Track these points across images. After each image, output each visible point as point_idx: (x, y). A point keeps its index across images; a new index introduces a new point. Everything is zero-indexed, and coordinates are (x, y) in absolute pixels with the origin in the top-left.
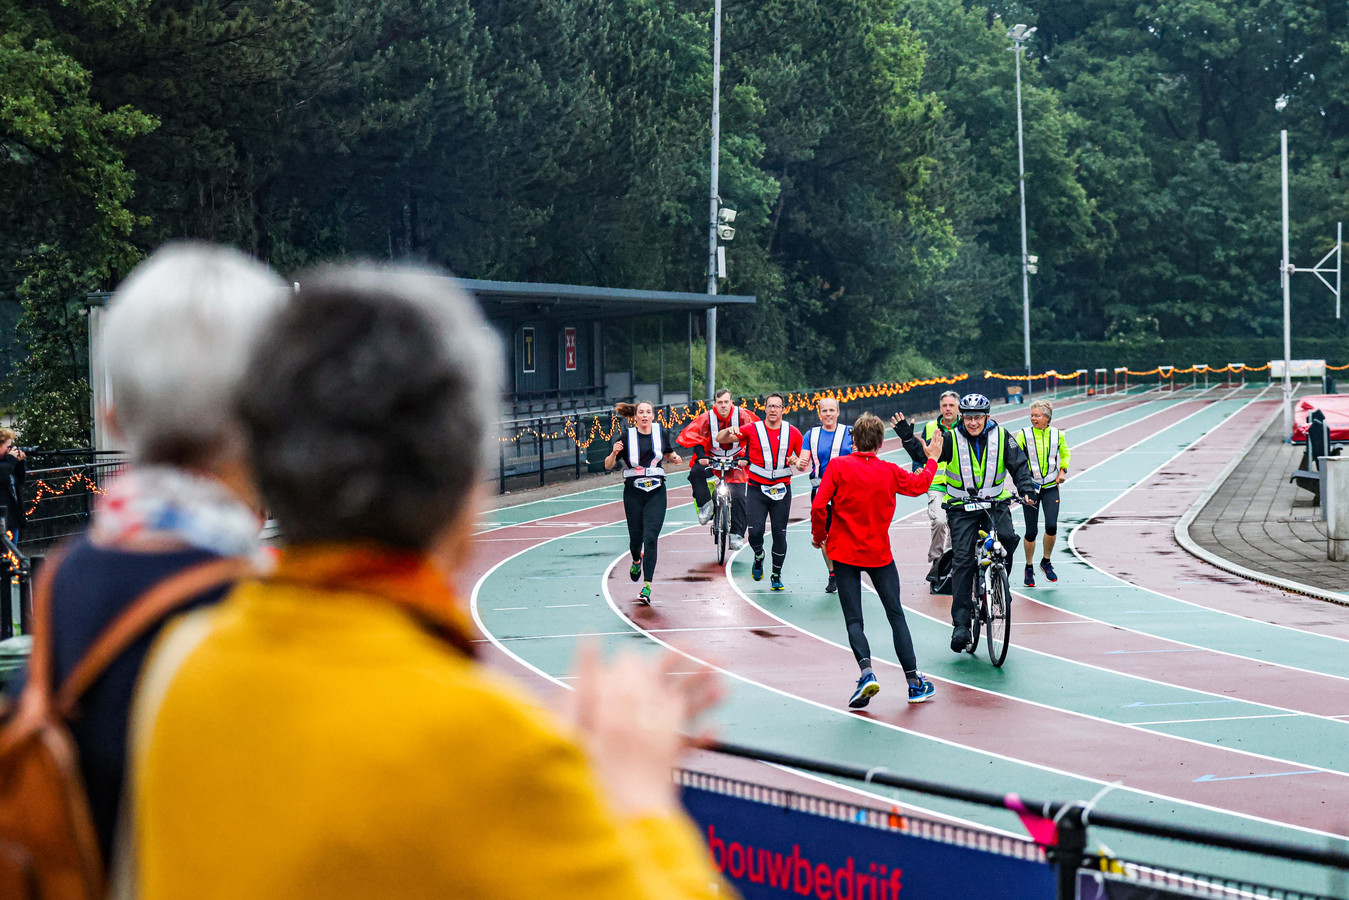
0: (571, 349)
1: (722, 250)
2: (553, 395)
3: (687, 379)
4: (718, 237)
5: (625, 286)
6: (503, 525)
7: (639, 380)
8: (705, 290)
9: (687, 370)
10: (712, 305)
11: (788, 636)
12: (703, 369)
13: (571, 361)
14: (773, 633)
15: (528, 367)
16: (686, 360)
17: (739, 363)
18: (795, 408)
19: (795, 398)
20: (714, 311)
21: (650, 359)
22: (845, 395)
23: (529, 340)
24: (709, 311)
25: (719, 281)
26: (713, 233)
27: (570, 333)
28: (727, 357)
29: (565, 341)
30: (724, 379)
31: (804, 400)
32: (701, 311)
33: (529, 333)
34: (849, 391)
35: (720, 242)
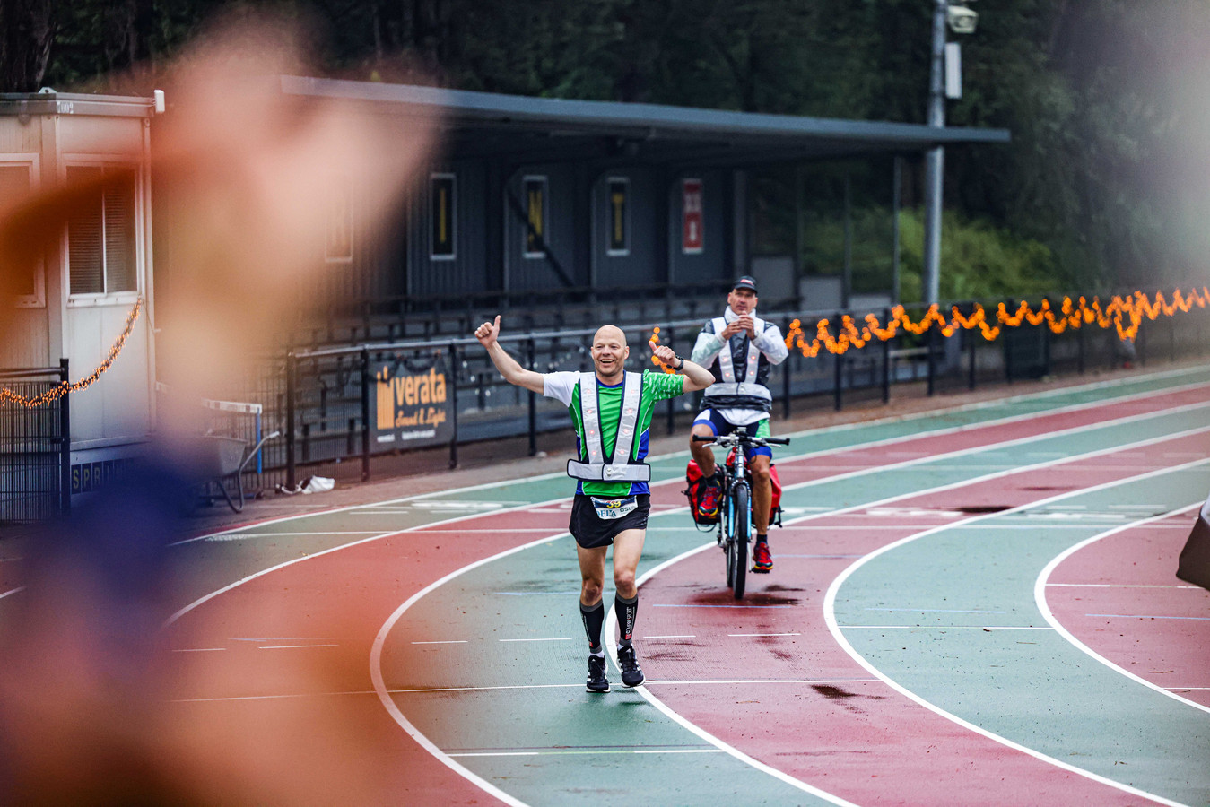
0: (693, 216)
1: (953, 53)
2: (658, 294)
3: (891, 270)
4: (948, 28)
5: (792, 110)
6: (505, 506)
7: (812, 271)
8: (924, 119)
9: (892, 253)
10: (935, 145)
11: (869, 697)
12: (919, 253)
13: (693, 237)
14: (848, 691)
15: (617, 246)
16: (887, 238)
17: (989, 246)
18: (1075, 322)
19: (1075, 306)
20: (938, 156)
21: (830, 236)
22: (1169, 301)
23: (618, 199)
24: (930, 154)
25: (949, 103)
26: (940, 21)
27: (692, 188)
28: (970, 235)
29: (681, 203)
30: (959, 270)
31: (1091, 308)
32: (916, 155)
33: (618, 188)
34: (1177, 294)
35: (952, 36)
